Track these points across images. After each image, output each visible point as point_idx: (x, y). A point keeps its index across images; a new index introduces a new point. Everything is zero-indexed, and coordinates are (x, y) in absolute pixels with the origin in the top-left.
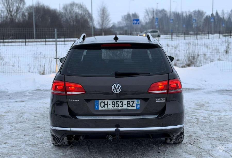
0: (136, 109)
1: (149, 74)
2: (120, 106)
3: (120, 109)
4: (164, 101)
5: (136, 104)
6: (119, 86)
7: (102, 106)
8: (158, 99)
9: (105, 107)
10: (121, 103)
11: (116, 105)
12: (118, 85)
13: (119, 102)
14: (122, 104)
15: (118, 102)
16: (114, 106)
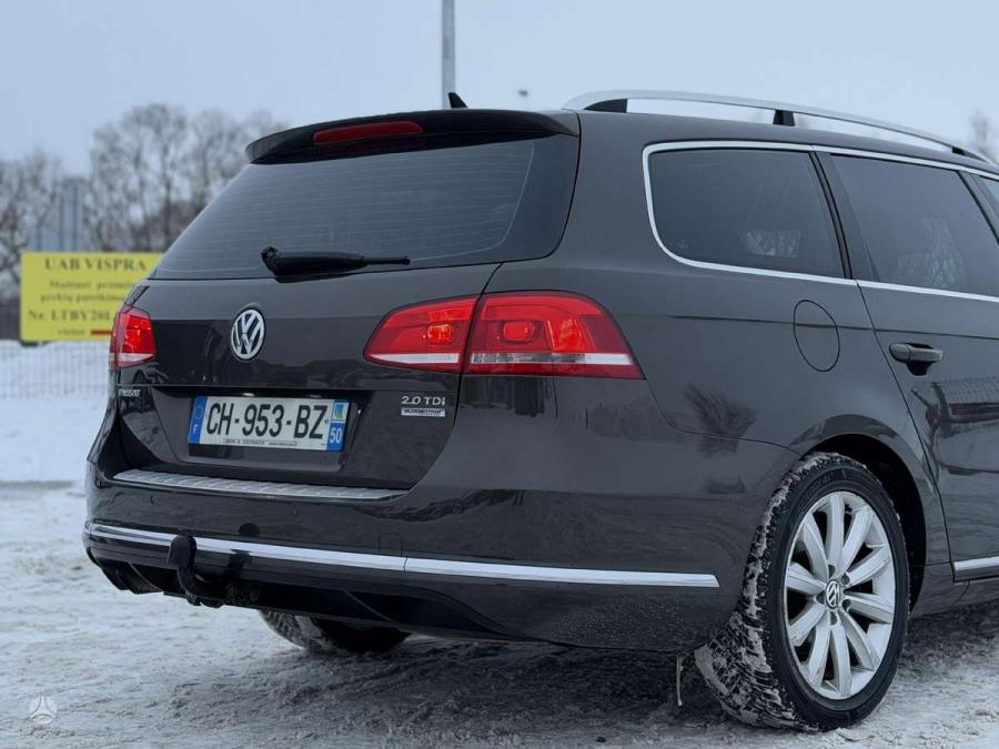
0: (325, 448)
1: (407, 261)
2: (269, 428)
3: (266, 445)
4: (442, 414)
5: (328, 426)
6: (256, 321)
7: (212, 427)
8: (413, 402)
9: (219, 432)
10: (278, 413)
11: (257, 423)
12: (255, 314)
13: (272, 408)
14: (278, 421)
15: (267, 407)
16: (248, 427)
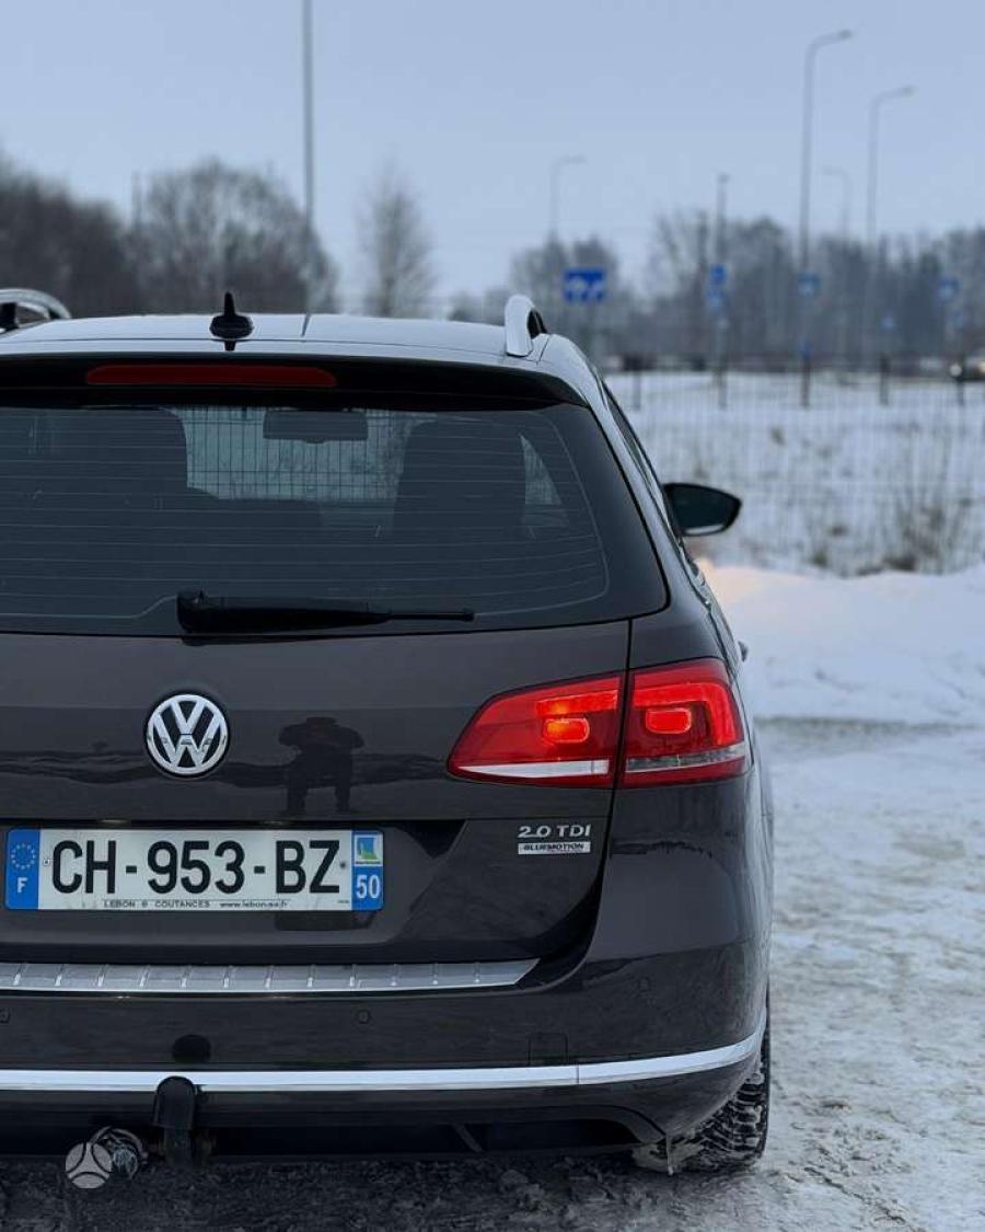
0: (348, 907)
1: (468, 617)
2: (214, 878)
3: (215, 907)
4: (586, 847)
5: (349, 872)
6: (207, 716)
7: (67, 880)
8: (539, 834)
9: (89, 889)
10: (230, 855)
11: (181, 873)
12: (201, 703)
13: (213, 847)
14: (234, 867)
15: (204, 845)
16: (163, 880)
